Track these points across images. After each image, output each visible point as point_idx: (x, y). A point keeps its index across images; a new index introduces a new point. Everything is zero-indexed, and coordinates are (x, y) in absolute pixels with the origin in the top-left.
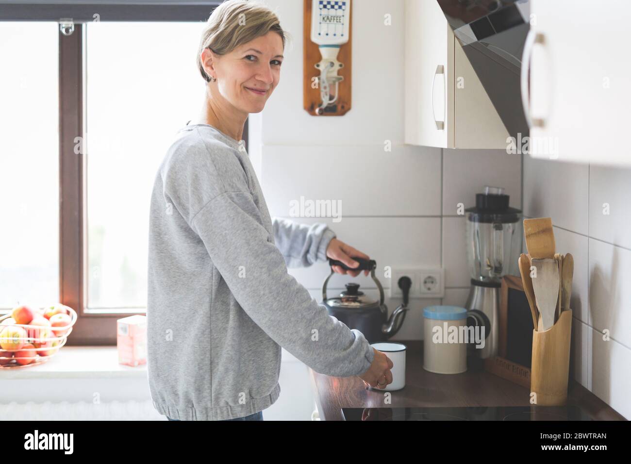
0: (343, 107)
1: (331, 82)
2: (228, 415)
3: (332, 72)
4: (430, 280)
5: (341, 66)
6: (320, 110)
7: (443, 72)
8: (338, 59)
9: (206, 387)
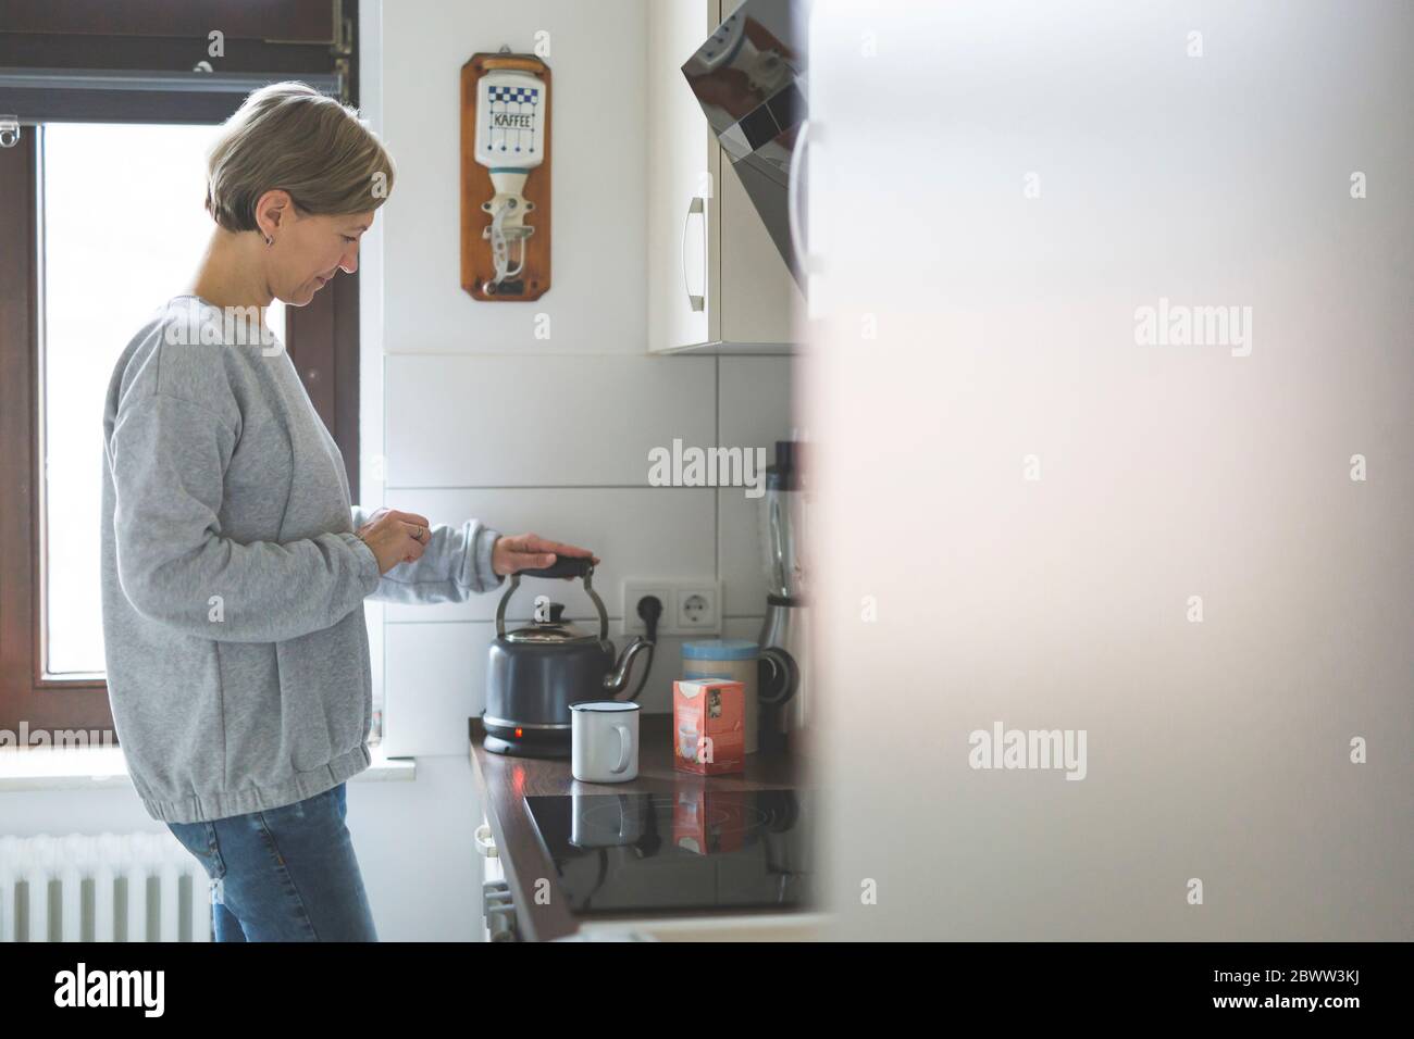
0: (534, 285)
1: (512, 238)
2: (256, 804)
3: (514, 217)
4: (695, 603)
5: (529, 207)
6: (492, 286)
7: (702, 211)
8: (525, 194)
9: (215, 755)
